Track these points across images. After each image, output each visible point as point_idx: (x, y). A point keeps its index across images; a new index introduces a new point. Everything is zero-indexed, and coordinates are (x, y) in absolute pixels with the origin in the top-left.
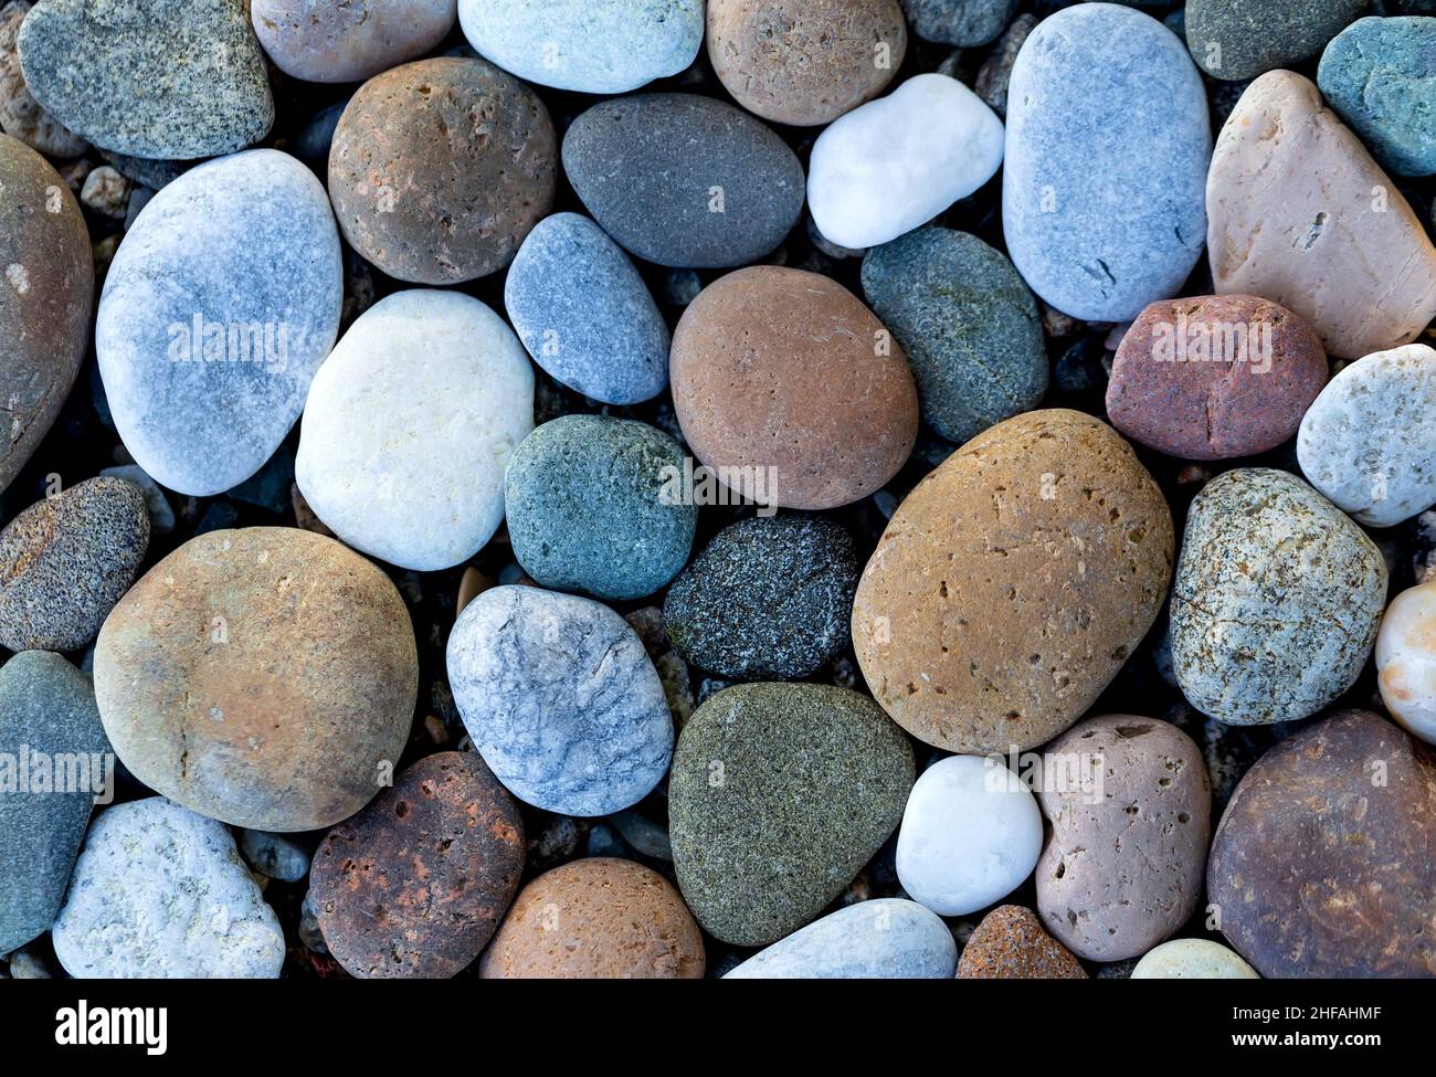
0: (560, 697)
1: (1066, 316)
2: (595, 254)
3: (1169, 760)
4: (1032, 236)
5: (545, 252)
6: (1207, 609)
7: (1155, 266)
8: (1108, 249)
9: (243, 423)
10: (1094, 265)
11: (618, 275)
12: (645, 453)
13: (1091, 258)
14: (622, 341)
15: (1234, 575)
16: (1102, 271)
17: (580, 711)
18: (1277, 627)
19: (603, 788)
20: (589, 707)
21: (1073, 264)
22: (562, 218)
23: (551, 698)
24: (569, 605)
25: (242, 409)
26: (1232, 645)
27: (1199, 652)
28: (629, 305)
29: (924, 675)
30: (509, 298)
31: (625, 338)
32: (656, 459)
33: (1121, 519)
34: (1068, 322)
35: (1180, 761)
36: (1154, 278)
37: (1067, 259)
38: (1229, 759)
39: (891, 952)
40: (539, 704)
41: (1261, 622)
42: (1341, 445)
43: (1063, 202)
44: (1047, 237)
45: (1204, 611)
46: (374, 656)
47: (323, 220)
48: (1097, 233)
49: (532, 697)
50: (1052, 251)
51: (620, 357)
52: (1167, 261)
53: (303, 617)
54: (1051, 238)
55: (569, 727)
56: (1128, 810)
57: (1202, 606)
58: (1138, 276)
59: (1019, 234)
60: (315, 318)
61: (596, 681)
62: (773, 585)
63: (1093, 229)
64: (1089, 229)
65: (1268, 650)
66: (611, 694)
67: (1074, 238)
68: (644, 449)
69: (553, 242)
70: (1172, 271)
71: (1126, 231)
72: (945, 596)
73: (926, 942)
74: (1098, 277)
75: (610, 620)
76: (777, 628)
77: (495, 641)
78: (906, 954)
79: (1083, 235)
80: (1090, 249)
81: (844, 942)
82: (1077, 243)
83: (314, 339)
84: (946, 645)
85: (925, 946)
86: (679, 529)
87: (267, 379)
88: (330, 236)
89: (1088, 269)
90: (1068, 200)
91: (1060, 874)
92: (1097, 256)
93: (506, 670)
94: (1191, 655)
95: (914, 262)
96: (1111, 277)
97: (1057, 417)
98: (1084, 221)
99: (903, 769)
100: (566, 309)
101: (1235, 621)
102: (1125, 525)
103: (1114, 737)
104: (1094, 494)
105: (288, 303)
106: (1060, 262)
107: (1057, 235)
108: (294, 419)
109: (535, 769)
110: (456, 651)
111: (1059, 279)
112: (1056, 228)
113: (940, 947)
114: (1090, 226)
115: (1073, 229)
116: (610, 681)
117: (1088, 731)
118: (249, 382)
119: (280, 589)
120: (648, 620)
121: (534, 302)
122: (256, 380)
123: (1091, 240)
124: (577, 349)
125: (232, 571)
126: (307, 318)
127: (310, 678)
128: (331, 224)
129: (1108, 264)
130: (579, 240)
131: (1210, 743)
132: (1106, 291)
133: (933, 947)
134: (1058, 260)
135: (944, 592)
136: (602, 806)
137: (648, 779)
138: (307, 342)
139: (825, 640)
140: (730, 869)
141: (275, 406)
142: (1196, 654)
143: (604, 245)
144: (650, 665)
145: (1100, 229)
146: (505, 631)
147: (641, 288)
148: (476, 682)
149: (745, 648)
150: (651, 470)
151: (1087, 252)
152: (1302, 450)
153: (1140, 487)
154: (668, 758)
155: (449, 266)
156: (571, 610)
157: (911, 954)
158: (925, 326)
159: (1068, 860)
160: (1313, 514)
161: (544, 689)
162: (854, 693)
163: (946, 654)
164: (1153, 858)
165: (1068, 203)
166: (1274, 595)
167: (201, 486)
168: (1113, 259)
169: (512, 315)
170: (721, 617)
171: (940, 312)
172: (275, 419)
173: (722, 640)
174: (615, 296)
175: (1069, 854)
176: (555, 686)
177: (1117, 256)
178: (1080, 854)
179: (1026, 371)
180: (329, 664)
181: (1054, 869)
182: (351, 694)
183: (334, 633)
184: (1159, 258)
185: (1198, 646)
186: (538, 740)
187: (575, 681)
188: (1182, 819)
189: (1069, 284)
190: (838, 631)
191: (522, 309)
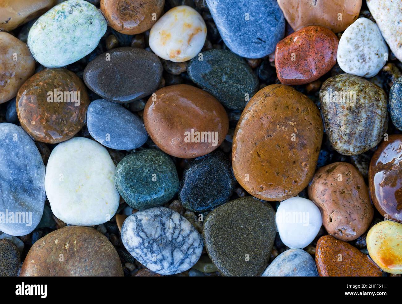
0: (163, 240)
1: (255, 59)
2: (109, 108)
3: (346, 173)
4: (235, 41)
5: (95, 115)
6: (336, 123)
7: (274, 32)
8: (259, 34)
9: (31, 207)
10: (257, 41)
11: (119, 111)
12: (153, 158)
13: (255, 39)
14: (131, 129)
15: (341, 110)
16: (260, 41)
17: (170, 241)
18: (360, 121)
19: (187, 260)
20: (172, 238)
21: (250, 43)
22: (94, 103)
23: (160, 242)
24: (152, 212)
25: (28, 203)
26: (348, 131)
27: (338, 137)
28: (127, 117)
29: (264, 182)
30: (91, 133)
31: (131, 128)
32: (157, 158)
33: (300, 110)
34: (256, 61)
35: (350, 172)
36: (276, 36)
37: (248, 43)
38: (363, 163)
39: (294, 267)
40: (158, 245)
41: (355, 121)
42: (351, 58)
43: (239, 27)
44: (239, 40)
45: (336, 124)
46: (103, 254)
47: (25, 137)
48: (253, 31)
49: (155, 244)
50: (243, 43)
51: (133, 134)
52: (277, 29)
53: (77, 253)
54: (240, 39)
55: (169, 248)
56: (342, 193)
57: (334, 123)
58: (271, 37)
59: (230, 42)
60: (36, 166)
61: (171, 231)
62: (208, 178)
63: (251, 31)
64: (250, 31)
65: (359, 129)
66: (177, 232)
67: (247, 36)
68: (152, 156)
69: (96, 111)
70: (280, 31)
71: (261, 26)
72: (260, 157)
73: (302, 259)
74: (260, 43)
75: (165, 210)
76: (215, 189)
77: (136, 233)
78: (298, 265)
79: (249, 34)
80: (253, 37)
81: (279, 270)
82: (249, 37)
83: (39, 172)
84: (266, 170)
85: (302, 260)
86: (173, 175)
87: (32, 191)
88: (30, 141)
89: (255, 43)
90: (240, 25)
91: (331, 221)
92: (256, 38)
93: (143, 240)
94: (336, 139)
95: (202, 65)
96: (263, 41)
97: (267, 89)
98: (247, 29)
99: (271, 212)
100: (110, 128)
101: (346, 124)
102: (302, 112)
103: (327, 174)
104: (289, 107)
105: (27, 166)
106: (246, 45)
107: (242, 37)
108: (44, 198)
109: (166, 264)
110: (126, 241)
111: (249, 50)
112: (240, 36)
113: (307, 258)
114: (250, 30)
115: (246, 33)
116: (175, 228)
117: (319, 176)
118: (26, 194)
119: (66, 248)
120: (176, 205)
121: (100, 131)
122: (29, 193)
123: (252, 34)
124: (120, 138)
125: (49, 250)
126: (34, 167)
127: (88, 270)
128: (28, 137)
129: (261, 38)
130: (103, 106)
131: (355, 161)
132: (264, 46)
133: (305, 260)
134: (246, 44)
135: (259, 156)
136: (190, 265)
137: (199, 252)
138: (38, 174)
139: (230, 186)
140: (236, 265)
141: (38, 197)
142: (338, 138)
143: (111, 104)
144: (183, 218)
145: (253, 29)
146: (138, 229)
147: (127, 112)
148: (137, 248)
149: (209, 200)
150: (157, 162)
151: (253, 38)
152: (341, 65)
153: (301, 99)
154: (202, 242)
155: (69, 133)
156: (153, 213)
157: (300, 264)
158: (215, 81)
159: (332, 216)
160: (358, 84)
161: (157, 240)
162: (246, 197)
163: (268, 173)
164: (355, 203)
165: (240, 27)
166: (356, 112)
167: (28, 231)
168: (261, 36)
169: (95, 137)
170: (197, 194)
171: (218, 76)
172: (39, 201)
173: (201, 200)
174: (122, 117)
175: (331, 214)
176: (160, 238)
177: (262, 35)
178: (334, 212)
179: (251, 81)
180: (91, 263)
181: (328, 220)
182: (102, 269)
183: (88, 254)
184: (274, 29)
185: (337, 135)
186: (163, 255)
187: (165, 233)
188: (358, 188)
189: (252, 49)
190: (233, 182)
191: (98, 134)
